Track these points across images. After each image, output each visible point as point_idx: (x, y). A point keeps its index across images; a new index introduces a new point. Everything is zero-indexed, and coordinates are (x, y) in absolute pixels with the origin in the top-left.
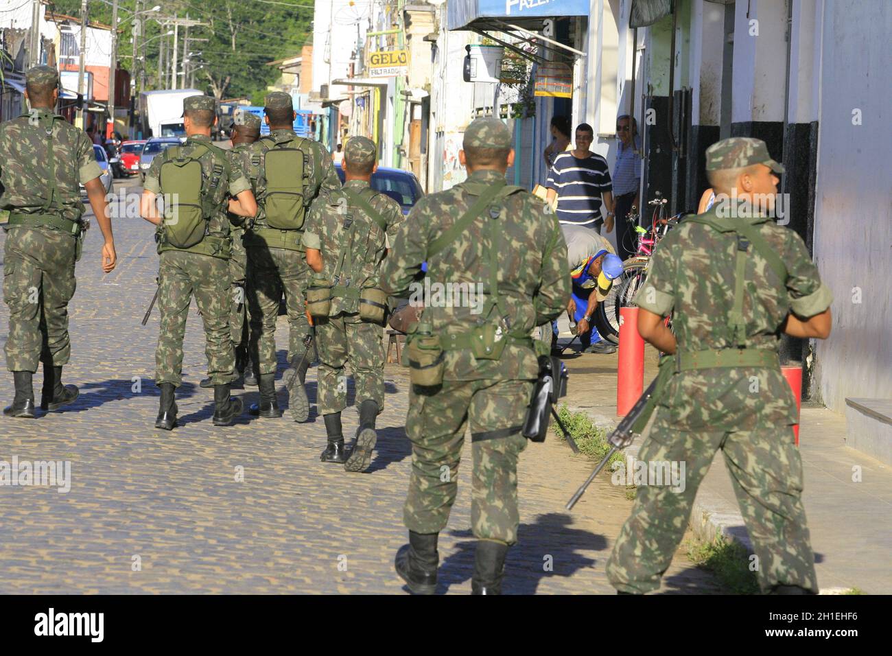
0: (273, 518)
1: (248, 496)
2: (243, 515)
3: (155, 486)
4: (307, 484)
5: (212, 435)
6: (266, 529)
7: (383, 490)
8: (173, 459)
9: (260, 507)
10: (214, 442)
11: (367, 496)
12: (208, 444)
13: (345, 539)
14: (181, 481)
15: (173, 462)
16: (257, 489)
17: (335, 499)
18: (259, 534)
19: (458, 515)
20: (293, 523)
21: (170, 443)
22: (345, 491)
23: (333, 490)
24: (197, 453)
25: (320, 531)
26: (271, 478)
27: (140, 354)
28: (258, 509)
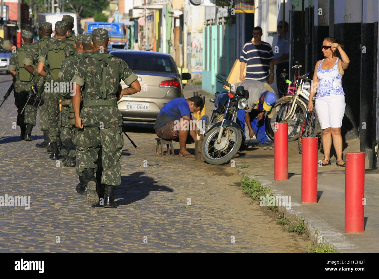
0: (87, 239)
1: (75, 228)
2: (72, 238)
3: (26, 224)
4: (108, 221)
5: (60, 196)
6: (83, 245)
7: (148, 223)
8: (38, 209)
9: (81, 234)
10: (61, 200)
11: (139, 226)
12: (57, 201)
13: (125, 249)
14: (40, 221)
15: (37, 211)
16: (81, 224)
17: (121, 228)
18: (79, 248)
19: (186, 235)
20: (97, 242)
21: (37, 201)
22: (127, 224)
23: (121, 224)
24: (51, 206)
25: (112, 245)
26: (89, 218)
27: (26, 154)
28: (80, 234)
